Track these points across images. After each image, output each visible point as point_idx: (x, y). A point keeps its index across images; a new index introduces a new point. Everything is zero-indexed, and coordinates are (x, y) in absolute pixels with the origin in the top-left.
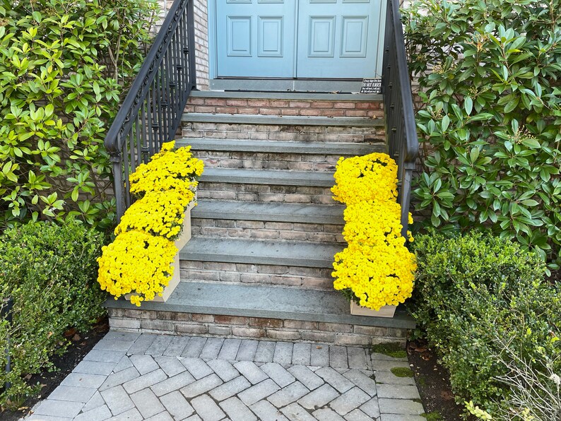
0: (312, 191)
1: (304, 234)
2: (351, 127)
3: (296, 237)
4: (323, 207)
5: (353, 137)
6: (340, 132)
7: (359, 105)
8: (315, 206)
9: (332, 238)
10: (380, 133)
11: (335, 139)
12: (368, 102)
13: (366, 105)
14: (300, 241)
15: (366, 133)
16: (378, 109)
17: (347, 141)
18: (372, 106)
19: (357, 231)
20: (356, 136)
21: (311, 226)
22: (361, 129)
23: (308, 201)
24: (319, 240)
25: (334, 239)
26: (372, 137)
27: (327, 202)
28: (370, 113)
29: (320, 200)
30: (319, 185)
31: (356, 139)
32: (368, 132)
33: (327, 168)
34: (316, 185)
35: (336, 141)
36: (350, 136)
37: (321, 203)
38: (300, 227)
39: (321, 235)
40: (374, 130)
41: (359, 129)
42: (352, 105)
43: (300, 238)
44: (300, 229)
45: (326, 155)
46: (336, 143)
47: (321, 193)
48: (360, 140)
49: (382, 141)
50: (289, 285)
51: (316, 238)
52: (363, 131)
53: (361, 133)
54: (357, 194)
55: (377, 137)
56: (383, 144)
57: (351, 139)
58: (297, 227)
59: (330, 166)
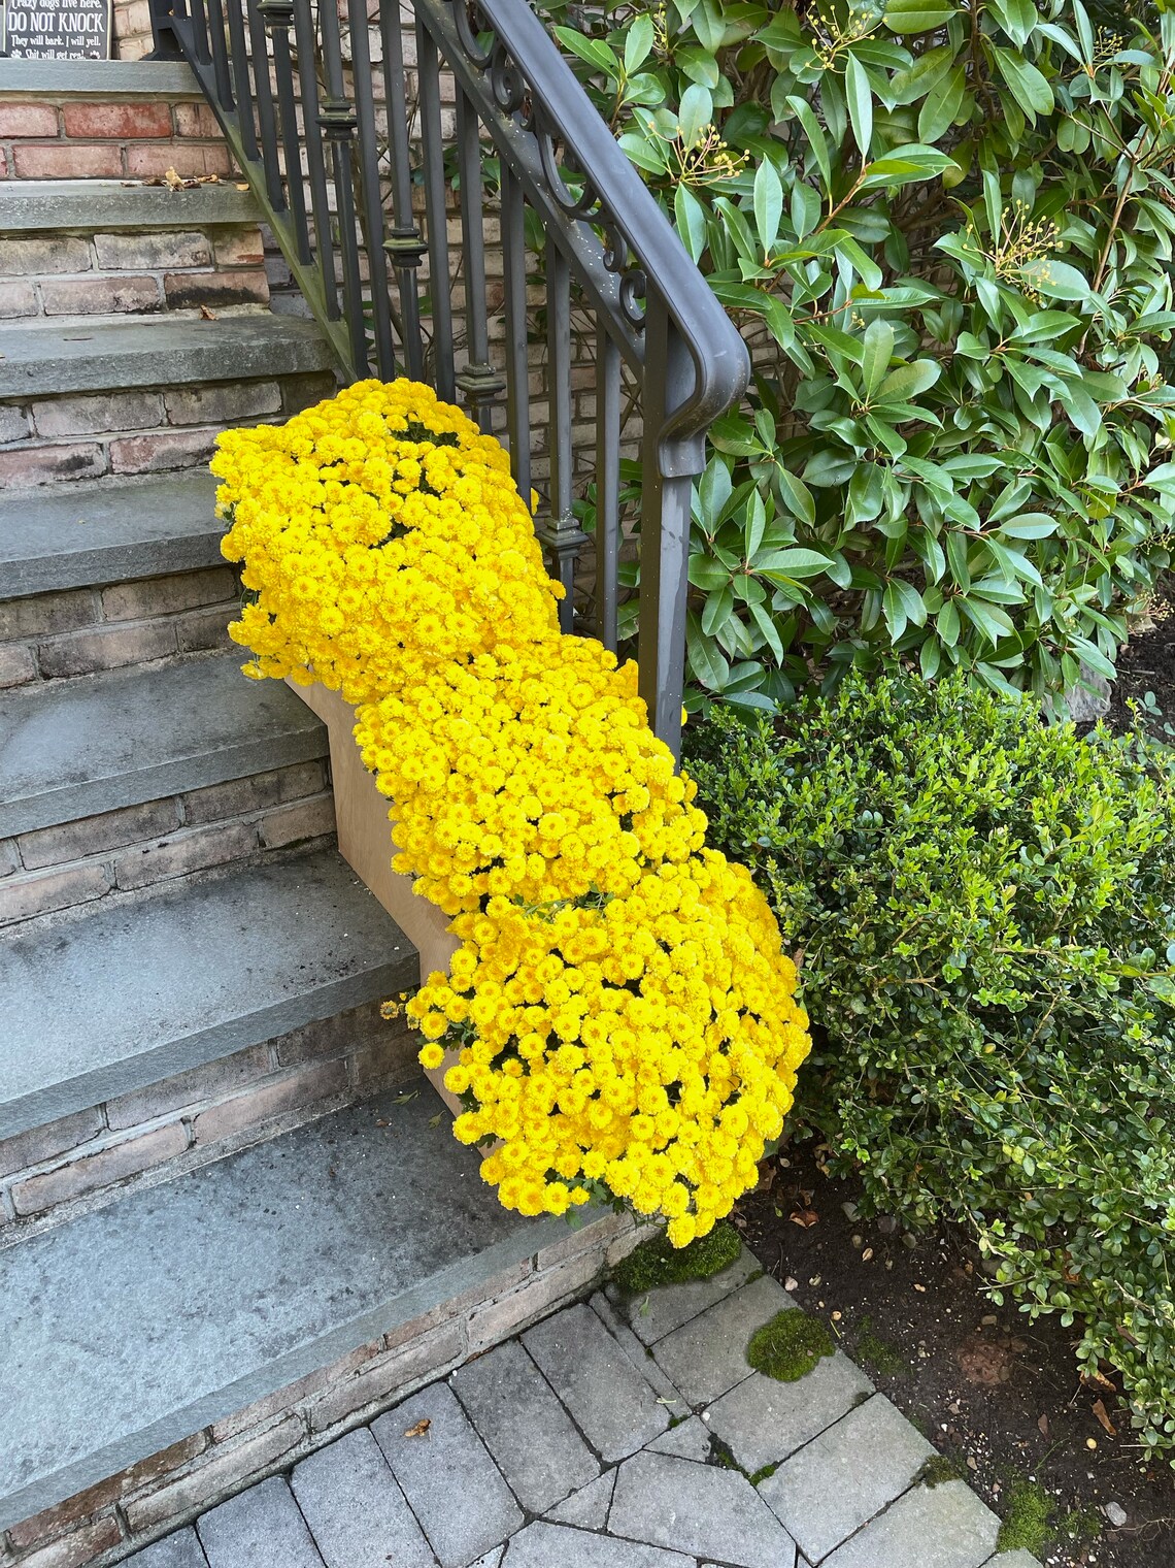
0: (32, 619)
1: (91, 870)
2: (89, 234)
3: (48, 898)
4: (122, 687)
5: (113, 284)
6: (38, 263)
7: (77, 118)
8: (79, 694)
9: (239, 841)
10: (232, 258)
11: (21, 304)
12: (113, 98)
13: (108, 119)
14: (78, 913)
15: (167, 260)
16: (171, 135)
17: (84, 312)
18: (142, 123)
19: (491, 847)
20: (125, 283)
21: (116, 821)
22: (144, 241)
23: (24, 673)
24: (177, 868)
25: (249, 843)
26: (203, 278)
27: (127, 655)
28: (141, 159)
29: (92, 652)
30: (69, 581)
31: (127, 296)
32: (181, 258)
33: (49, 468)
34: (52, 583)
35: (31, 314)
36: (97, 282)
37: (99, 668)
38: (58, 844)
39: (181, 847)
40: (202, 244)
41: (132, 243)
42: (39, 120)
43: (71, 895)
44: (63, 854)
45: (27, 403)
46: (30, 325)
47: (84, 618)
48: (149, 297)
49: (247, 297)
50: (126, 1181)
51: (162, 866)
52: (154, 253)
53: (143, 262)
54: (400, 636)
55: (224, 281)
56: (256, 309)
57: (104, 296)
58: (38, 850)
59: (63, 455)
